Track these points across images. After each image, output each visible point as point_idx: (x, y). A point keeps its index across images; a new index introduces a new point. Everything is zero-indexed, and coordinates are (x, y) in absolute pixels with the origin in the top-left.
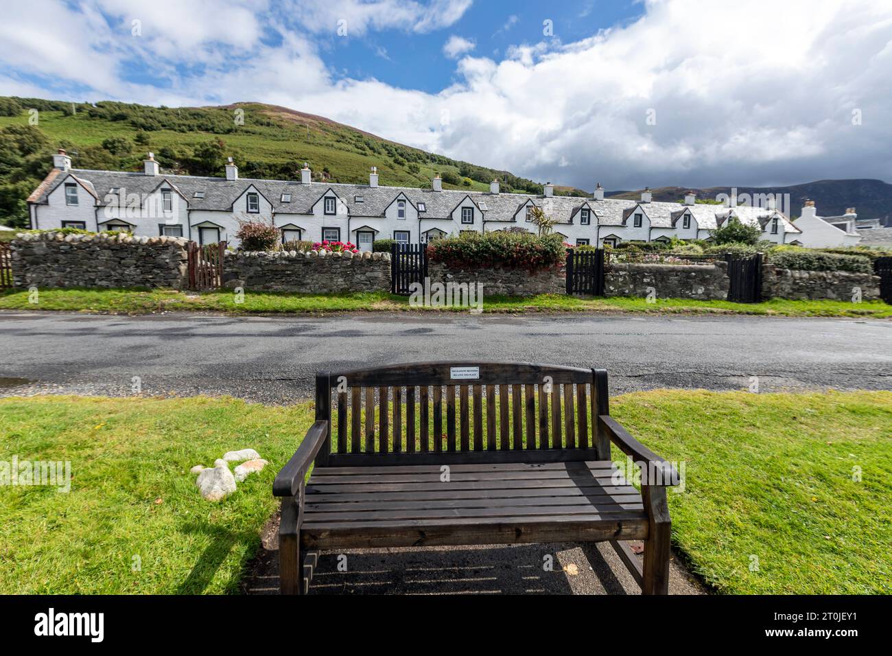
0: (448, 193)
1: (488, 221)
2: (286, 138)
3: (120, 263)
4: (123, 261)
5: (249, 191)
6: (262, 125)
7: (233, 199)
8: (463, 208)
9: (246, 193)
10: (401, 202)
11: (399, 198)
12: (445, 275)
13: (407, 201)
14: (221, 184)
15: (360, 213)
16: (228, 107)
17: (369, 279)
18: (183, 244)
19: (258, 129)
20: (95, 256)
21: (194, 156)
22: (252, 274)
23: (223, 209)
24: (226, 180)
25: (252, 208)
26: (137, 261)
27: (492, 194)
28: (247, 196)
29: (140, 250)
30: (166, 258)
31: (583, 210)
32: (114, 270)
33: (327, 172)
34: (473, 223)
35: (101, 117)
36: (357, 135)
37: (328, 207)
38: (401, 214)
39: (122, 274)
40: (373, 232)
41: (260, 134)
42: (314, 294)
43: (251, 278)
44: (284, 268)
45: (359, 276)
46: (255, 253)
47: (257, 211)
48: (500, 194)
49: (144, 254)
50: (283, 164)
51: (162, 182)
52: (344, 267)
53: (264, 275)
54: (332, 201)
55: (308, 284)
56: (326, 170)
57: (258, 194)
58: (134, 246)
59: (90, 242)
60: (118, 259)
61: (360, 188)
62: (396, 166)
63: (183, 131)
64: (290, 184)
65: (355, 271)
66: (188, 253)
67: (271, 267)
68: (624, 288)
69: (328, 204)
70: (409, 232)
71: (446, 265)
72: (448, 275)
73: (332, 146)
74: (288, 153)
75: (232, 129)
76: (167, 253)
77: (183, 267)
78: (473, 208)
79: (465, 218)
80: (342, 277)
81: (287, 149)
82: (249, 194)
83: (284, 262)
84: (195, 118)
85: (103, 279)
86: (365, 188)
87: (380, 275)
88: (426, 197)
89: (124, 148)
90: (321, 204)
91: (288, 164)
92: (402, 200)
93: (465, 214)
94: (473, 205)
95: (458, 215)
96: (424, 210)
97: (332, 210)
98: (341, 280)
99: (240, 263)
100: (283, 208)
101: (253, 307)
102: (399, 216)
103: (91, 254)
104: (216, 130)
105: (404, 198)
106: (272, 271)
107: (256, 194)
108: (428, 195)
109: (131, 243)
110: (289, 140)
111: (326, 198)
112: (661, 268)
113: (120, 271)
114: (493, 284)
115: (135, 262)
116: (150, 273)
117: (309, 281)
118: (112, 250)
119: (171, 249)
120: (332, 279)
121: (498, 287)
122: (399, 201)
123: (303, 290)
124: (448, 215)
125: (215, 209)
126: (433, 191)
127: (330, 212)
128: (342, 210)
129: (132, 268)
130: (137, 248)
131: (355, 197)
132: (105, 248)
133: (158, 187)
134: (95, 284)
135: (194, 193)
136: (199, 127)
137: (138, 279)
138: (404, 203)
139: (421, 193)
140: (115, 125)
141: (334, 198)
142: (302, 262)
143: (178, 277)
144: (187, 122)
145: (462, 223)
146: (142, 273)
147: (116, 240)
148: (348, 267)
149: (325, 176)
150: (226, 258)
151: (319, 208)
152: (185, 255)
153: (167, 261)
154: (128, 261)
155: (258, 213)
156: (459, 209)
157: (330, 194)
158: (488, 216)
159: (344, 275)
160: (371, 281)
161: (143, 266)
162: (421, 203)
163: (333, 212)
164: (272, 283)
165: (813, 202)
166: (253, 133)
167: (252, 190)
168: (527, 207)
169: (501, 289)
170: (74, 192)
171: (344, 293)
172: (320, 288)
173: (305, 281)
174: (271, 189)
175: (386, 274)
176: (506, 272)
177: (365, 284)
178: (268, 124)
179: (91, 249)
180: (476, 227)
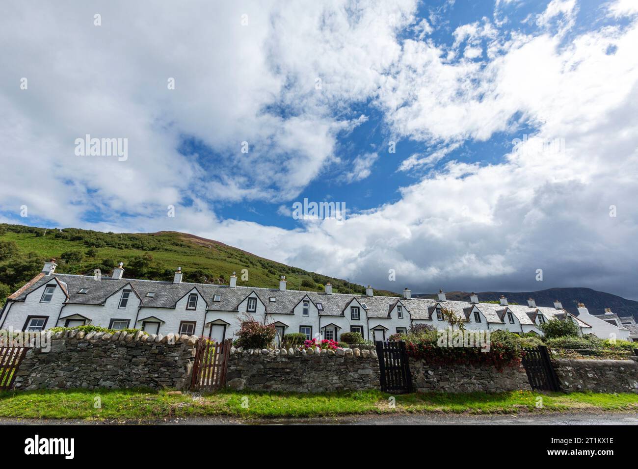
0: (337, 296)
1: (371, 318)
2: (193, 254)
3: (130, 361)
4: (134, 359)
5: (192, 292)
6: (177, 245)
7: (176, 298)
8: (351, 307)
9: (189, 294)
10: (306, 303)
11: (304, 299)
12: (427, 372)
13: (310, 301)
14: (168, 286)
15: (274, 311)
16: (155, 234)
17: (362, 377)
18: (194, 342)
19: (174, 248)
20: (108, 353)
21: (128, 265)
22: (254, 372)
23: (168, 307)
24: (173, 283)
25: (190, 306)
26: (148, 359)
27: (368, 296)
28: (189, 296)
29: (154, 348)
30: (176, 355)
31: (437, 309)
32: (122, 369)
33: (223, 278)
34: (359, 319)
35: (63, 238)
36: (240, 253)
37: (250, 306)
38: (306, 312)
39: (129, 374)
40: (283, 327)
41: (175, 251)
42: (311, 394)
43: (253, 376)
44: (284, 366)
45: (352, 374)
46: (257, 351)
47: (194, 308)
48: (374, 296)
49: (157, 351)
50: (192, 272)
51: (127, 284)
52: (338, 365)
53: (266, 373)
54: (254, 301)
55: (305, 382)
56: (222, 277)
57: (199, 295)
58: (149, 344)
59: (108, 339)
60: (130, 357)
61: (273, 291)
62: (271, 275)
63: (121, 248)
64: (220, 287)
65: (348, 368)
66: (197, 351)
67: (271, 365)
68: (576, 384)
69: (251, 304)
70: (311, 327)
71: (425, 362)
72: (430, 372)
73: (225, 260)
74: (195, 264)
75: (156, 248)
76: (178, 351)
77: (190, 366)
78: (359, 308)
79: (353, 315)
80: (337, 374)
81: (195, 262)
82: (191, 294)
83: (284, 360)
84: (131, 240)
85: (107, 379)
86: (276, 291)
87: (370, 372)
88: (321, 299)
89: (77, 259)
90: (245, 303)
91: (196, 272)
92: (306, 301)
93: (353, 312)
94: (359, 306)
95: (348, 312)
96: (322, 309)
97: (253, 308)
98: (335, 378)
99: (245, 361)
100: (214, 306)
101: (265, 412)
102: (304, 314)
103: (105, 352)
104: (144, 248)
105: (308, 299)
106: (274, 369)
107: (196, 295)
108: (323, 297)
109: (147, 341)
110: (195, 256)
111: (250, 298)
112: (595, 363)
113: (127, 370)
114: (469, 381)
115: (145, 360)
116: (156, 371)
117: (306, 379)
118: (128, 348)
119: (183, 347)
120: (327, 377)
121: (474, 384)
122: (304, 301)
123: (301, 389)
124: (340, 313)
125: (161, 306)
126: (326, 294)
127: (251, 309)
128: (260, 308)
129: (140, 367)
130: (151, 346)
131: (269, 298)
132: (121, 346)
133: (120, 289)
134: (98, 385)
135: (147, 293)
136: (133, 246)
137: (144, 378)
138: (308, 303)
139: (317, 295)
140: (72, 243)
141: (256, 299)
142: (300, 359)
143: (183, 376)
144: (125, 243)
145: (352, 319)
146: (149, 372)
147: (133, 338)
148: (341, 364)
149: (221, 281)
150: (232, 355)
151: (243, 307)
152: (194, 352)
153: (177, 358)
154: (140, 359)
155: (195, 310)
156: (349, 308)
157: (253, 295)
158: (370, 314)
159: (339, 373)
160: (364, 379)
161: (152, 365)
162: (319, 304)
163: (254, 310)
164: (273, 382)
165: (583, 304)
166: (170, 251)
167: (194, 291)
168: (398, 306)
169: (477, 385)
170: (51, 291)
171: (340, 392)
172: (317, 387)
173: (303, 380)
174: (206, 291)
175: (375, 371)
176: (476, 368)
177: (359, 382)
178: (181, 245)
179: (107, 347)
180: (362, 322)
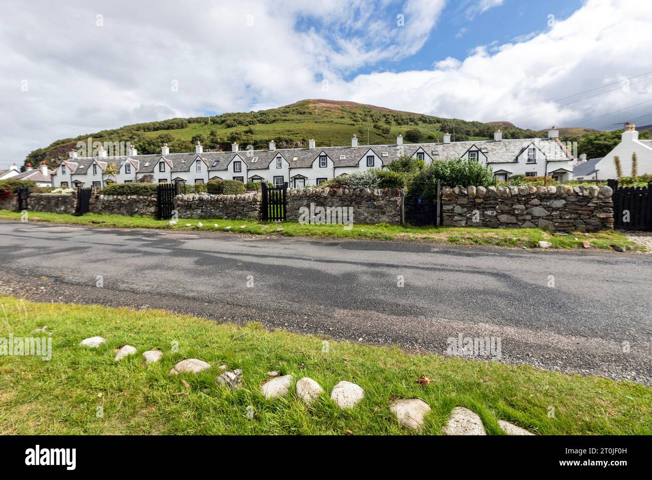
1: (250, 169)
8: (234, 162)
15: (176, 170)
34: (240, 171)
37: (161, 167)
40: (183, 181)
47: (129, 172)
48: (276, 150)
51: (93, 162)
54: (163, 164)
70: (203, 179)
78: (240, 162)
82: (126, 163)
93: (236, 166)
102: (197, 170)
107: (129, 163)
126: (231, 152)
127: (162, 170)
128: (168, 169)
138: (199, 162)
145: (234, 172)
151: (157, 169)
180: (243, 174)
